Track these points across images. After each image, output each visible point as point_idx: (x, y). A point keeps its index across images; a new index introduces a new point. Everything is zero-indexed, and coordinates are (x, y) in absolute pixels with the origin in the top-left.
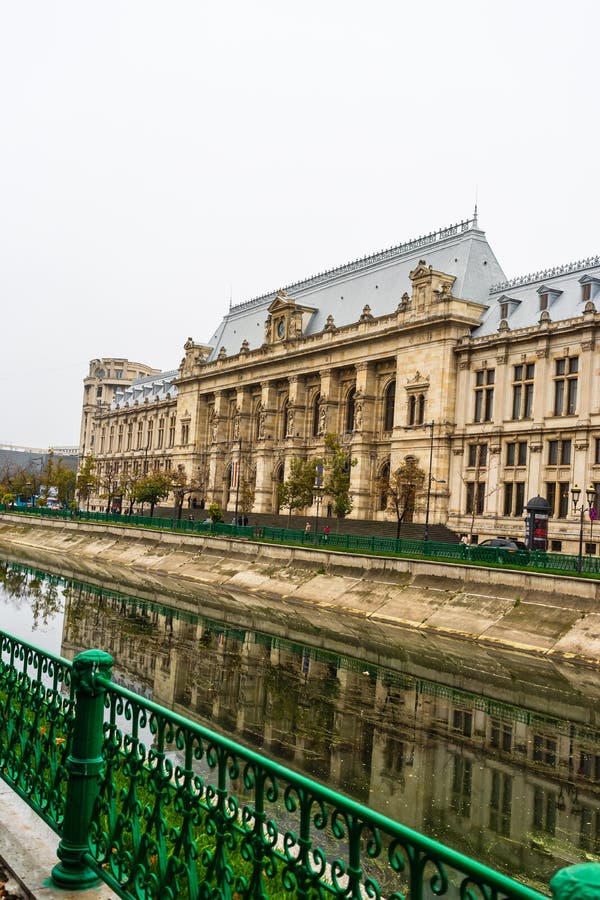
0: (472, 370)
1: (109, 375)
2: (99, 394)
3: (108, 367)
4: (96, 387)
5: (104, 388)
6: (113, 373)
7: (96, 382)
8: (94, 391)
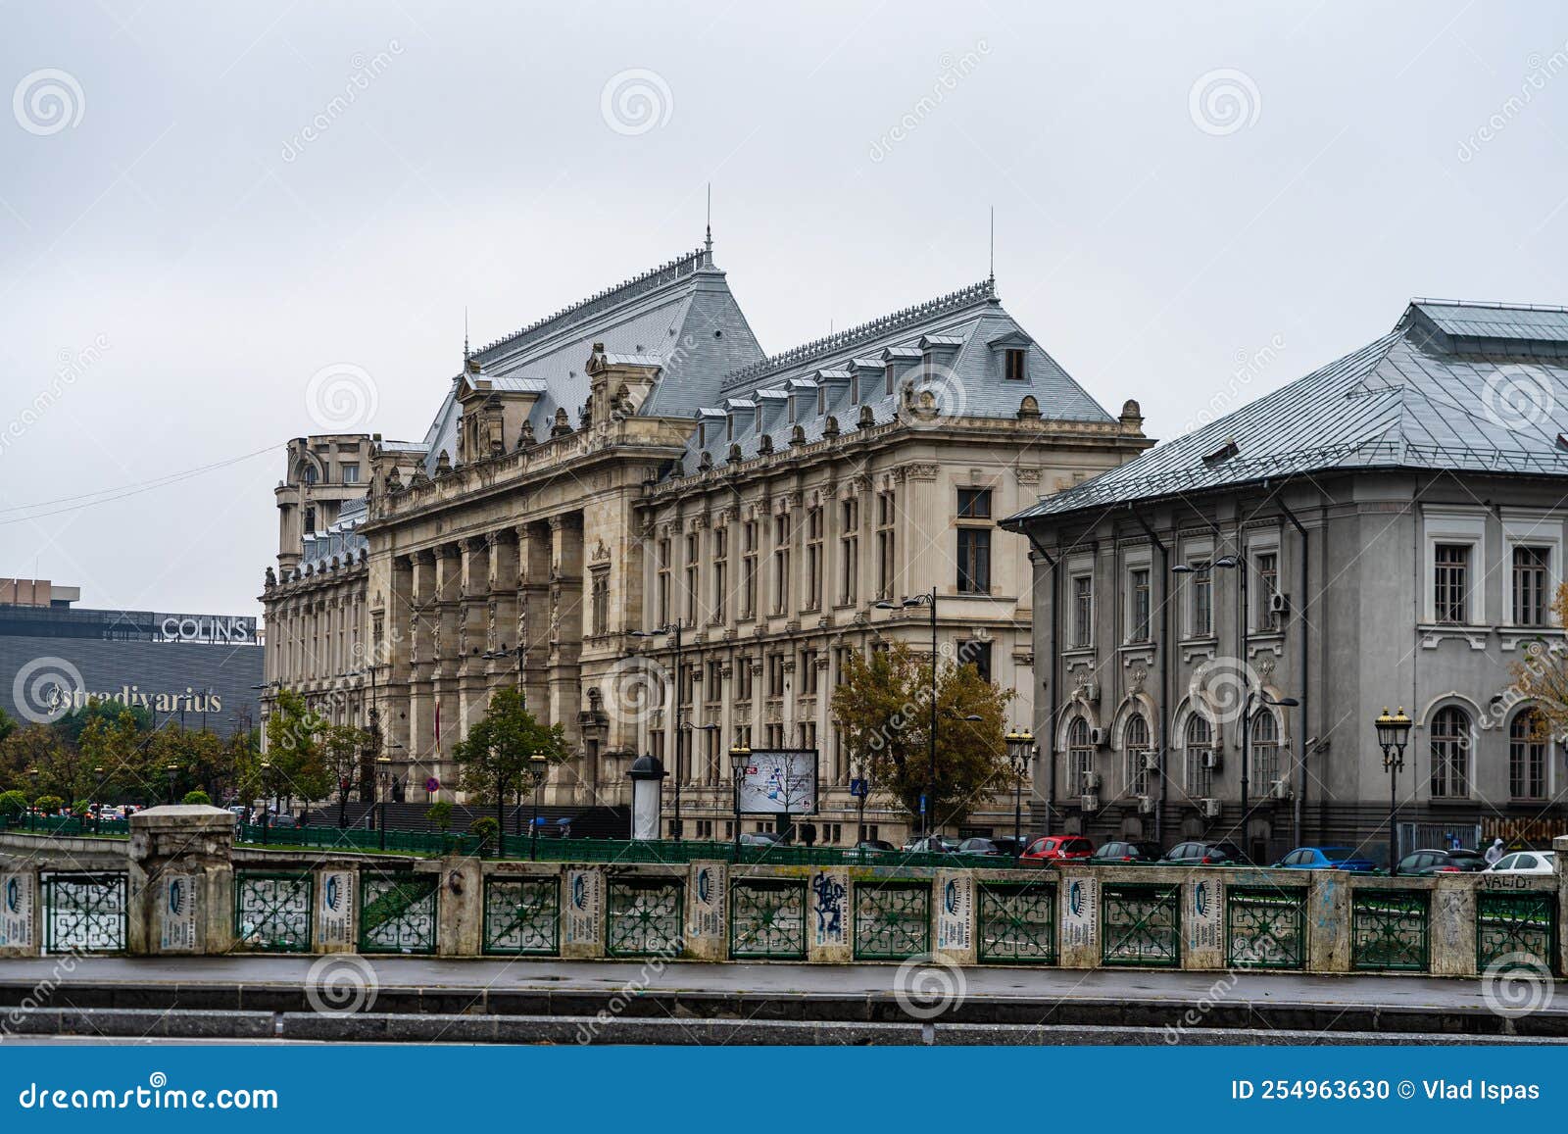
0: (656, 542)
1: (326, 480)
2: (310, 527)
3: (325, 457)
4: (302, 508)
5: (318, 508)
6: (335, 472)
7: (299, 497)
8: (298, 519)
